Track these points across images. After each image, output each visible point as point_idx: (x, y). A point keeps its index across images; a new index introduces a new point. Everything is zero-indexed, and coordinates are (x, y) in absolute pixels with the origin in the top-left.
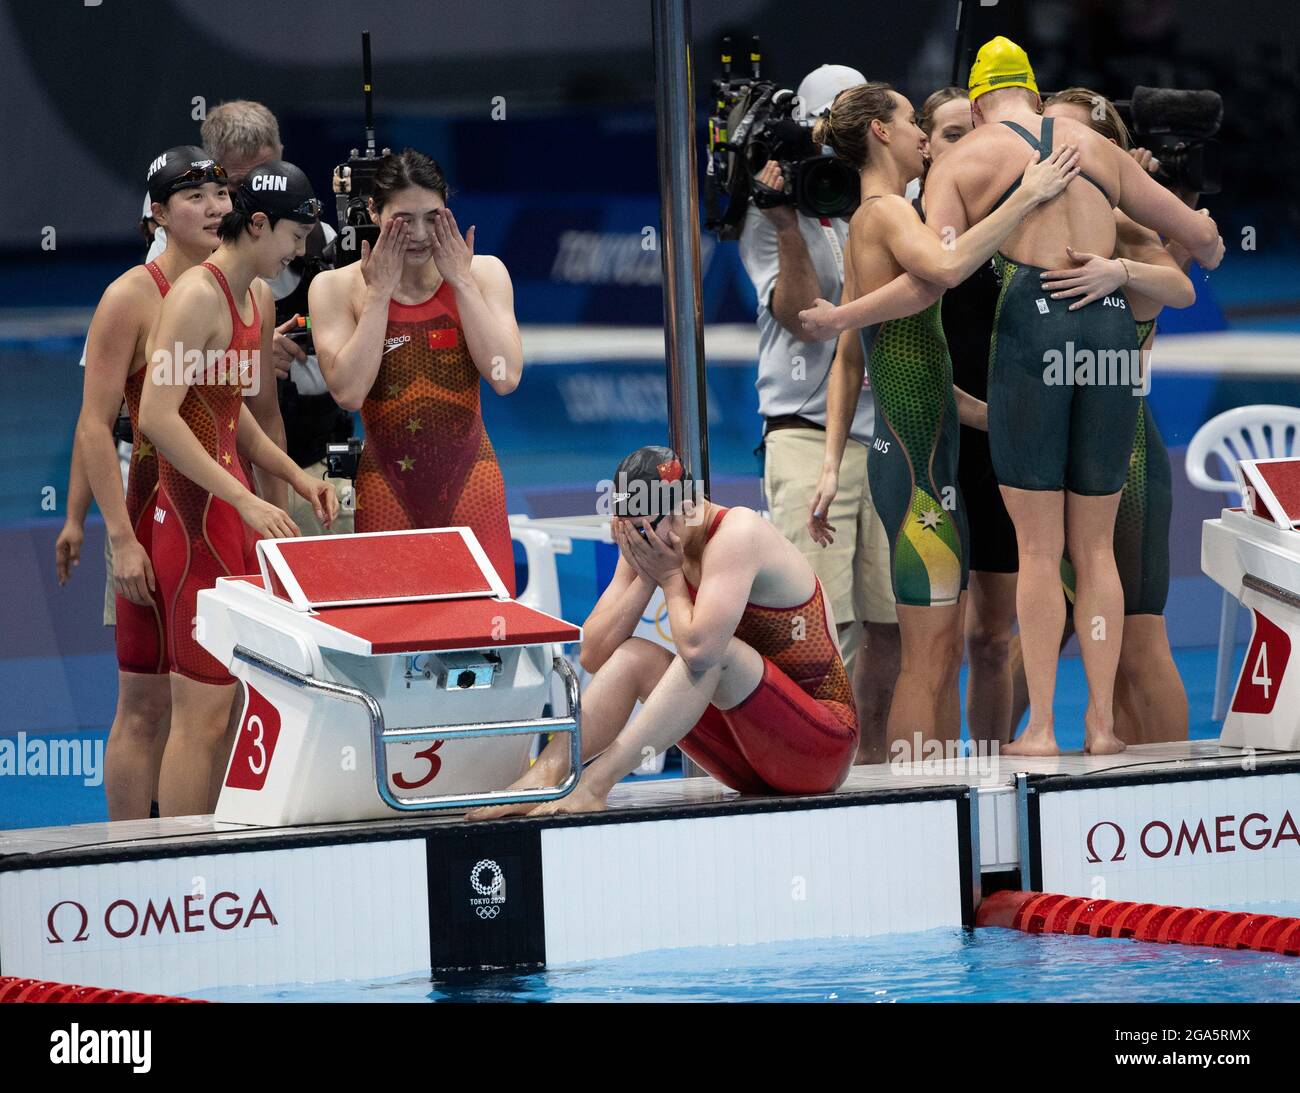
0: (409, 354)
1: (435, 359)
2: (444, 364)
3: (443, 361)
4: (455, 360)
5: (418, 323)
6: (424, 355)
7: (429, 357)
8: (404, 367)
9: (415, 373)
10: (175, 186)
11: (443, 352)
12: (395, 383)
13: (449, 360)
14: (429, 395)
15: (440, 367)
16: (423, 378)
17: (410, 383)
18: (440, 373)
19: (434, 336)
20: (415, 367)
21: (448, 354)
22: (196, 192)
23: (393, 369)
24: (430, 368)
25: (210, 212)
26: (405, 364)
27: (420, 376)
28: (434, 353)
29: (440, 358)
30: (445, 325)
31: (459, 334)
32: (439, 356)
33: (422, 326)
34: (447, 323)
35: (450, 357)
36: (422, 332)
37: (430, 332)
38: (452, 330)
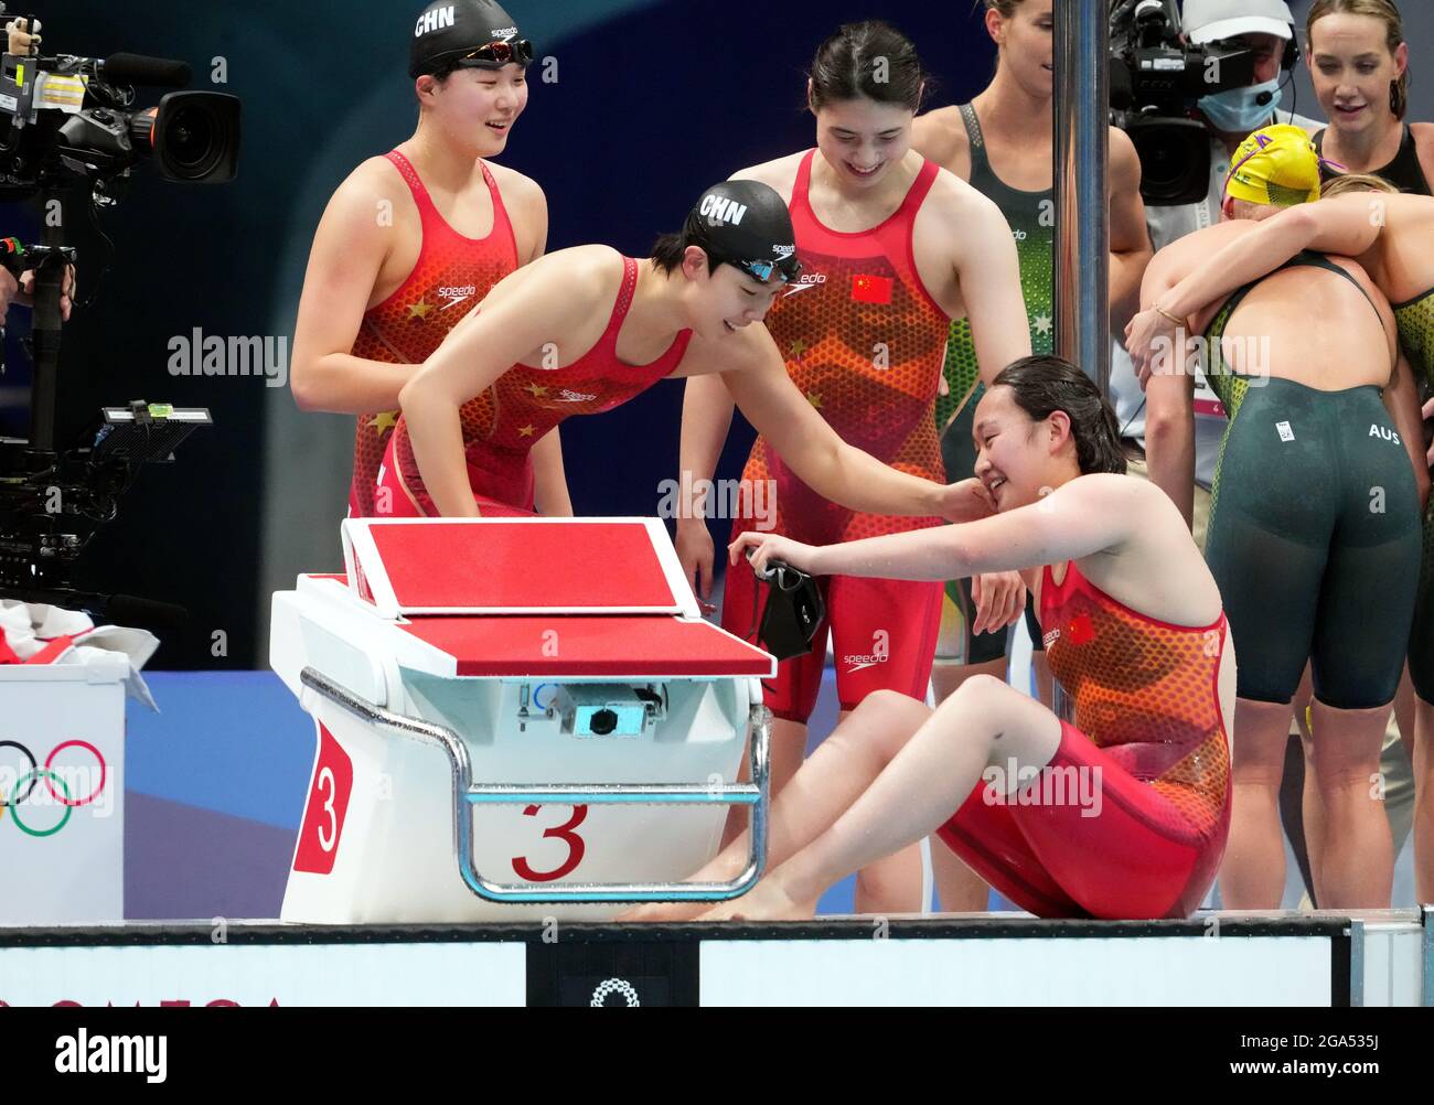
0: (820, 301)
1: (854, 315)
2: (868, 325)
3: (865, 320)
4: (884, 322)
5: (841, 260)
6: (840, 306)
7: (847, 310)
8: (811, 318)
9: (825, 330)
10: (464, 61)
11: (868, 308)
12: (798, 337)
13: (875, 321)
14: (839, 362)
16: (835, 338)
17: (817, 342)
18: (861, 335)
19: (861, 283)
20: (826, 322)
21: (874, 312)
23: (796, 318)
24: (846, 327)
26: (812, 313)
27: (832, 334)
28: (854, 306)
29: (862, 315)
30: (879, 271)
31: (896, 288)
32: (861, 311)
33: (846, 267)
34: (882, 269)
35: (877, 317)
36: (845, 274)
37: (855, 275)
38: (887, 280)
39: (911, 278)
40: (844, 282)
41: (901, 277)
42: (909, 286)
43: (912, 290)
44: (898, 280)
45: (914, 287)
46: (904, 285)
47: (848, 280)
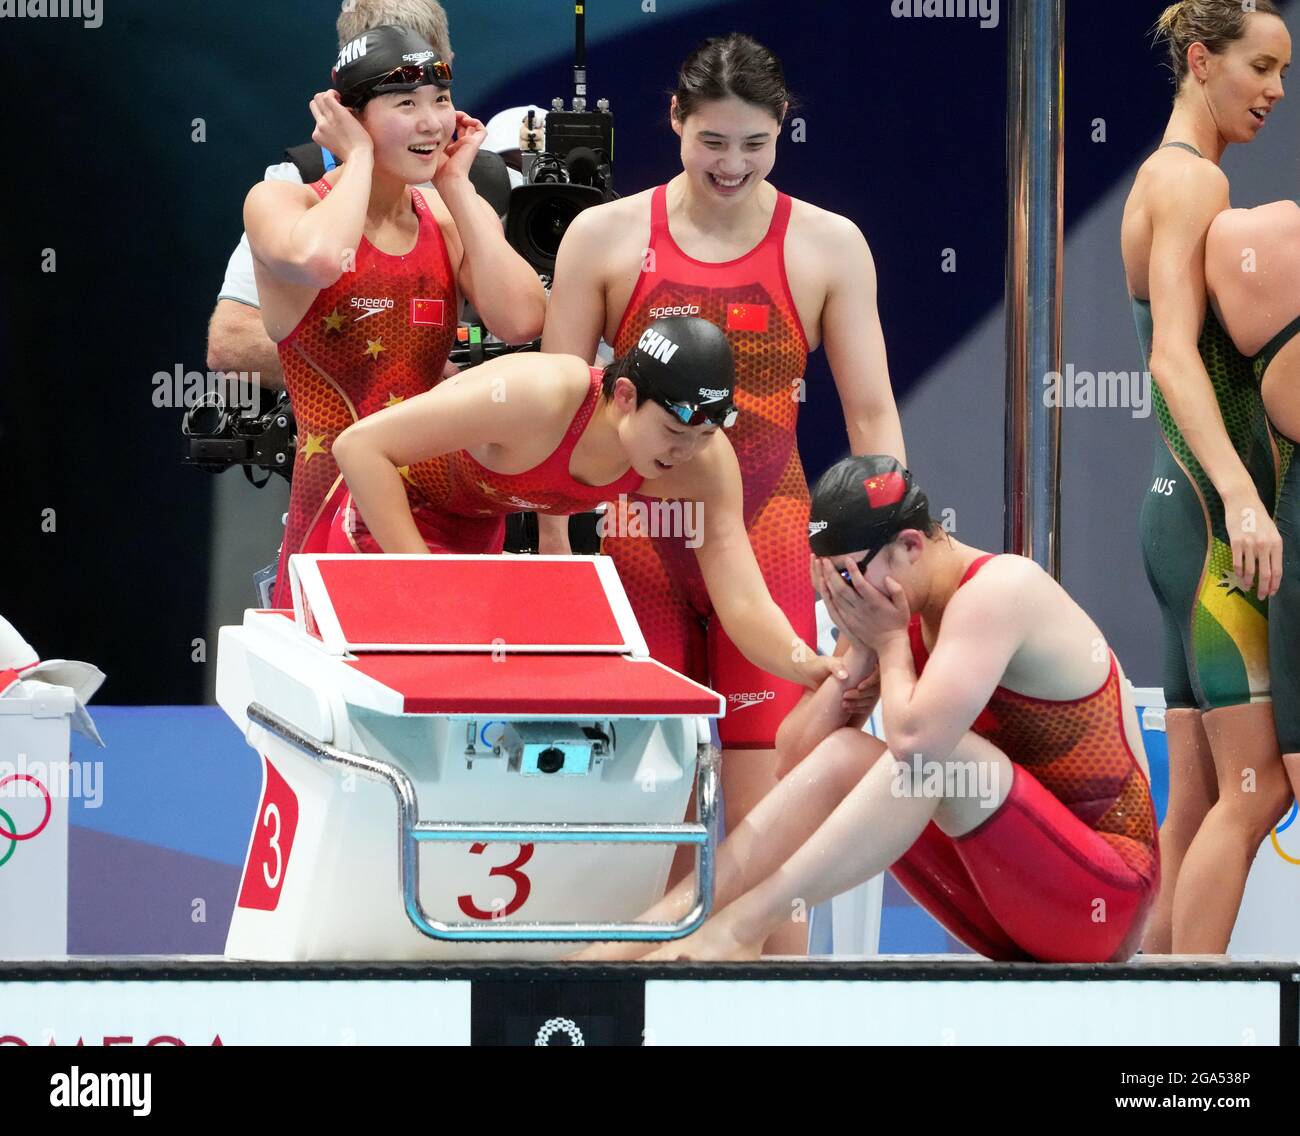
1: (731, 344)
2: (744, 353)
3: (742, 349)
4: (761, 351)
5: (714, 290)
10: (377, 88)
11: (745, 336)
13: (752, 349)
15: (737, 357)
18: (737, 365)
19: (736, 311)
21: (752, 340)
22: (406, 97)
25: (424, 127)
28: (731, 336)
29: (739, 344)
30: (754, 299)
31: (771, 315)
32: (738, 340)
33: (720, 295)
34: (758, 296)
35: (754, 345)
36: (721, 303)
37: (731, 304)
38: (763, 307)
39: (786, 304)
40: (719, 311)
41: (777, 303)
42: (784, 312)
43: (786, 317)
44: (773, 306)
45: (789, 314)
46: (779, 312)
47: (723, 309)
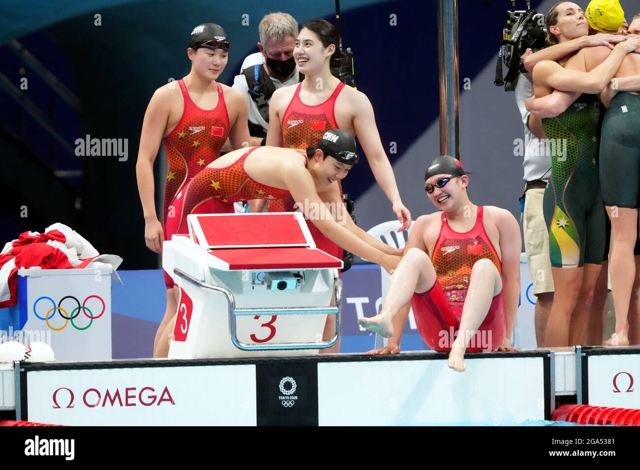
0: (301, 130)
1: (312, 135)
2: (316, 138)
5: (308, 115)
6: (307, 131)
7: (310, 133)
8: (297, 136)
9: (302, 140)
10: (203, 45)
11: (317, 132)
12: (293, 144)
13: (319, 137)
15: (314, 139)
16: (305, 144)
17: (299, 145)
18: (314, 143)
19: (315, 123)
20: (302, 137)
21: (319, 134)
23: (292, 136)
24: (309, 139)
26: (298, 134)
27: (304, 142)
28: (312, 131)
29: (315, 135)
30: (322, 119)
31: (327, 125)
32: (314, 133)
33: (311, 117)
34: (323, 118)
36: (310, 120)
37: (313, 121)
38: (324, 122)
39: (333, 121)
40: (309, 123)
41: (329, 121)
42: (331, 124)
43: (333, 126)
44: (328, 122)
45: (334, 124)
46: (330, 124)
47: (311, 122)
